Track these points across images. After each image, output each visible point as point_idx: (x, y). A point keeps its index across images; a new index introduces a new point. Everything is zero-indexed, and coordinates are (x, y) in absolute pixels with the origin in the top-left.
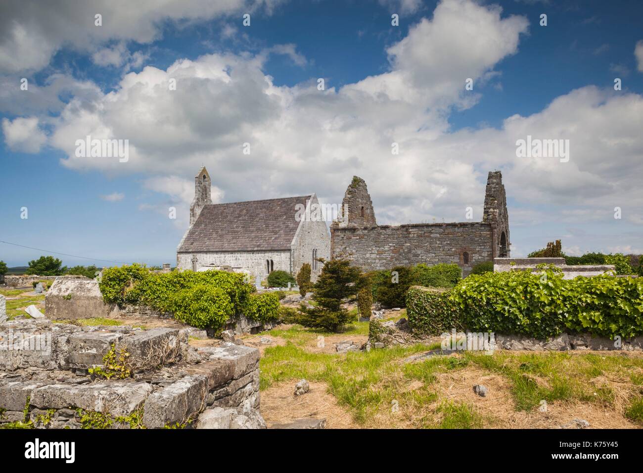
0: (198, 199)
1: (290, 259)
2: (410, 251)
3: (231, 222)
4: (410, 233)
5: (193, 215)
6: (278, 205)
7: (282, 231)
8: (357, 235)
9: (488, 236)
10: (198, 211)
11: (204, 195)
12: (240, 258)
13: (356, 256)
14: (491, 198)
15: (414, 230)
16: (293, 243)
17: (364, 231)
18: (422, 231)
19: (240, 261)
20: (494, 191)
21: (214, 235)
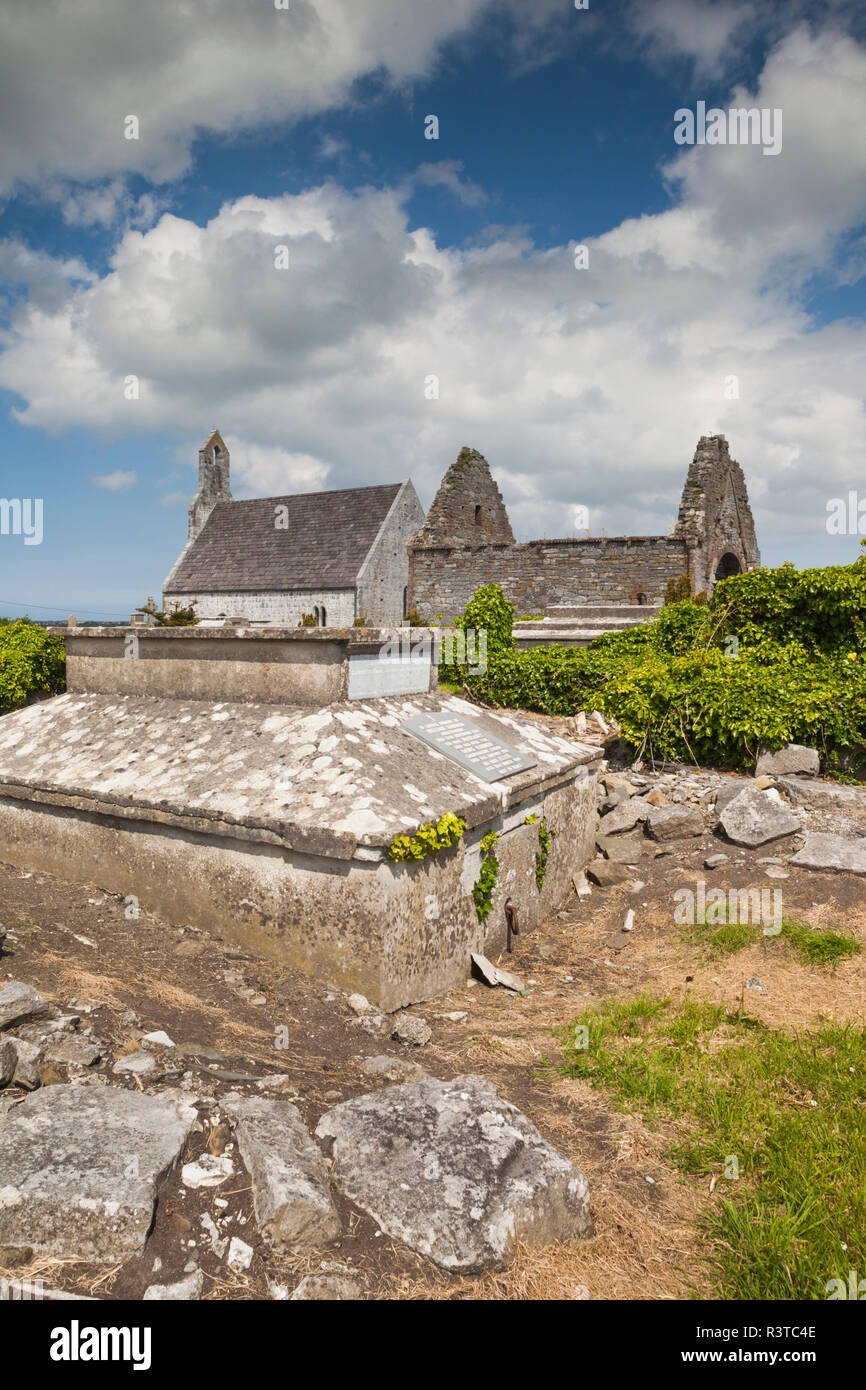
0: (203, 492)
1: (355, 605)
2: (543, 592)
3: (259, 535)
4: (544, 557)
5: (195, 523)
6: (343, 502)
7: (344, 553)
8: (454, 561)
9: (681, 563)
10: (204, 515)
11: (217, 485)
12: (270, 604)
13: (451, 599)
14: (695, 489)
15: (552, 550)
16: (360, 575)
17: (465, 553)
18: (565, 552)
19: (269, 609)
20: (703, 475)
21: (229, 561)
